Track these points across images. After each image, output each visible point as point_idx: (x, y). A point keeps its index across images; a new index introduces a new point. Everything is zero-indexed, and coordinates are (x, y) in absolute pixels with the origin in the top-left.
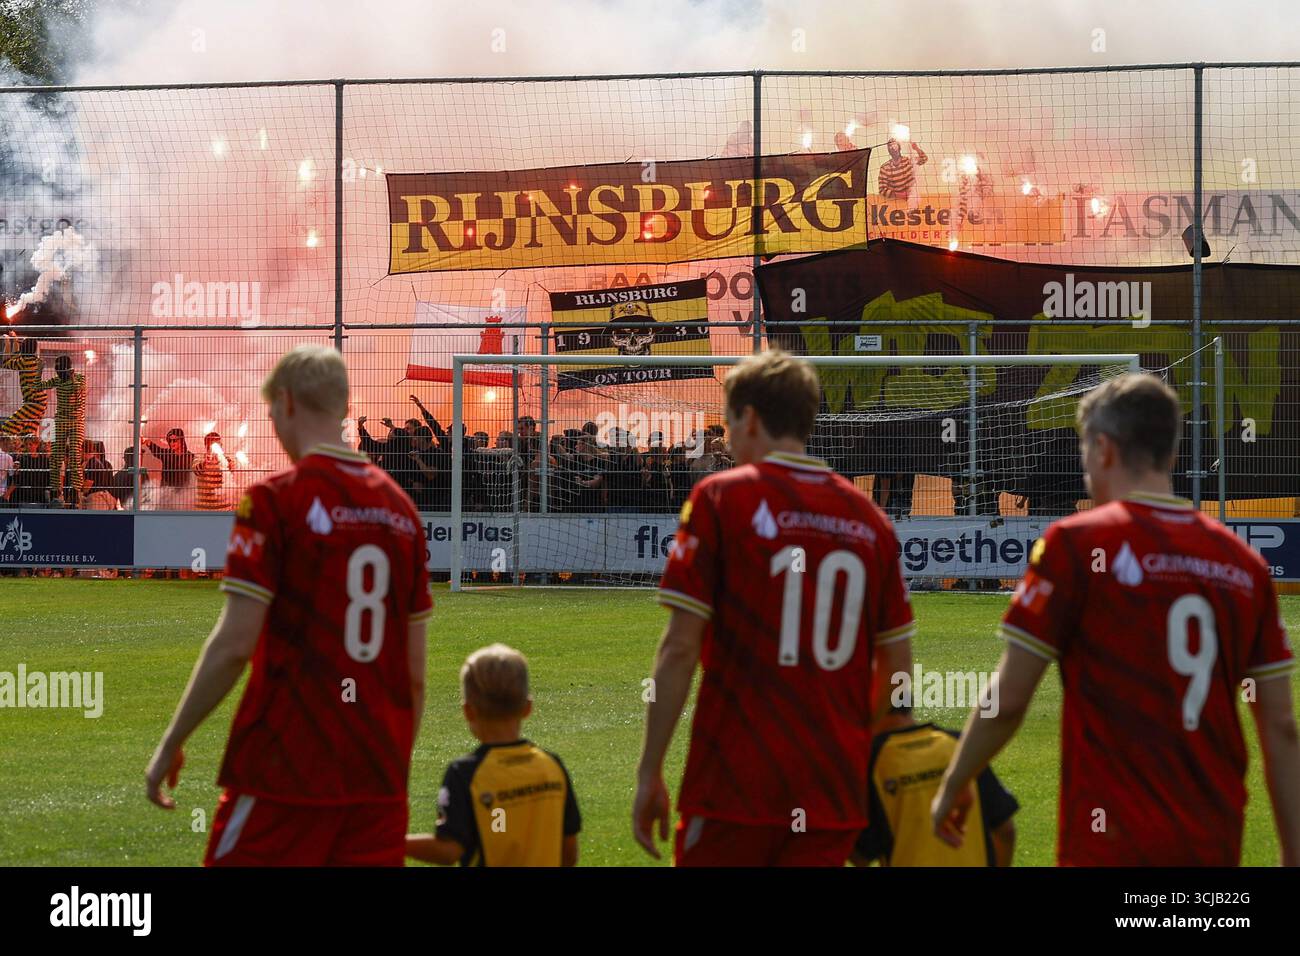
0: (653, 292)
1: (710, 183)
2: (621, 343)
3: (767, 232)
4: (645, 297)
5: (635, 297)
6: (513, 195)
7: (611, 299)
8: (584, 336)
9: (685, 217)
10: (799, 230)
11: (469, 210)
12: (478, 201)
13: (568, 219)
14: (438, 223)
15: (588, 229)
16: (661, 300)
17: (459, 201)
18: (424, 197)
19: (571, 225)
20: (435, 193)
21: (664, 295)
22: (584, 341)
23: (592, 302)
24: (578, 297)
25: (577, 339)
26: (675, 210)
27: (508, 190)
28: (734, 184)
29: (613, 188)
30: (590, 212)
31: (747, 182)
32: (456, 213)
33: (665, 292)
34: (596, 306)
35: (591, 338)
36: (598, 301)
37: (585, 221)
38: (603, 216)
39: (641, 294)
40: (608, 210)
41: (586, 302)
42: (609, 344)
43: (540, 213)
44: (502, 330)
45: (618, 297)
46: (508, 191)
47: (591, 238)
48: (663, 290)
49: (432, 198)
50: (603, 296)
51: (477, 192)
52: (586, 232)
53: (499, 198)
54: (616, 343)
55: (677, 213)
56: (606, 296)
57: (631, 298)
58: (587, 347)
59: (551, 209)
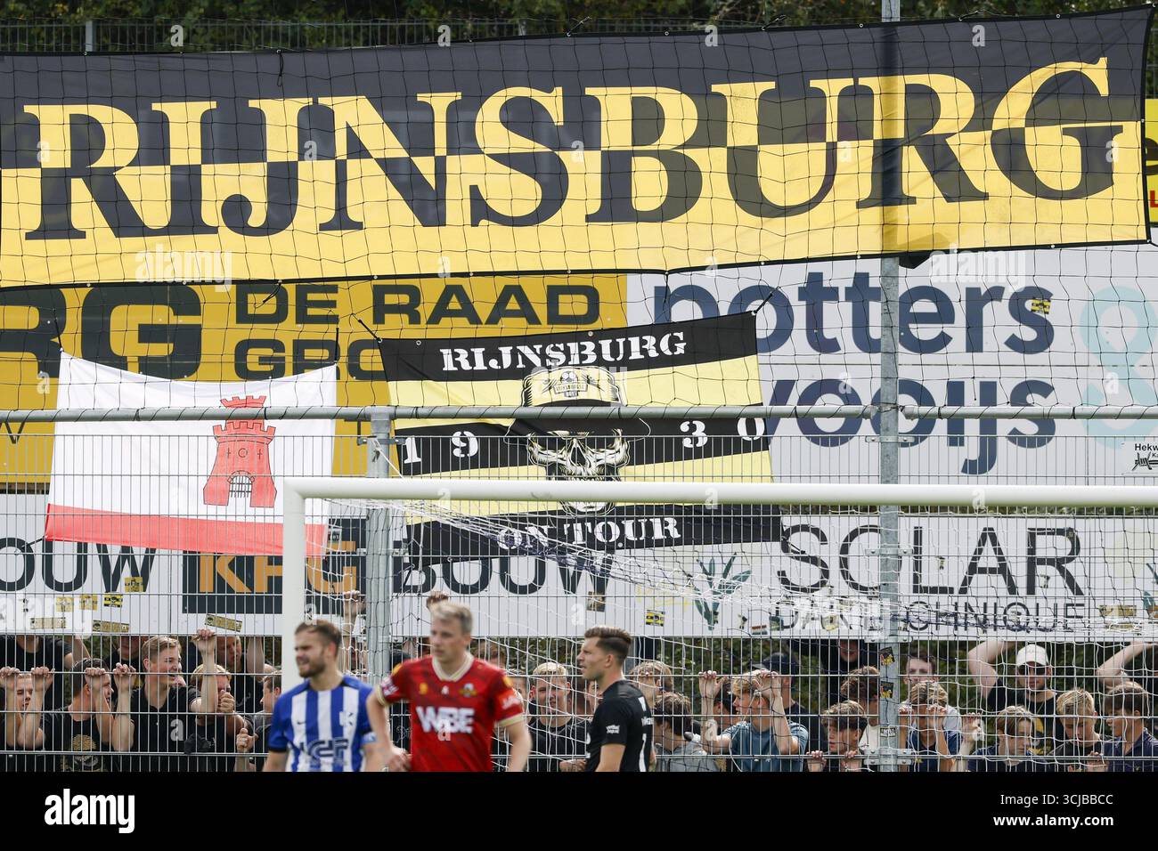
0: (627, 345)
1: (771, 85)
2: (552, 456)
3: (912, 200)
4: (607, 357)
5: (583, 357)
6: (294, 106)
7: (526, 360)
8: (465, 440)
9: (711, 162)
10: (985, 196)
11: (185, 142)
12: (206, 120)
13: (425, 165)
14: (110, 172)
15: (474, 190)
16: (647, 363)
17: (163, 120)
18: (80, 109)
19: (431, 180)
20: (111, 100)
21: (653, 354)
22: (465, 450)
23: (480, 365)
24: (446, 353)
25: (448, 445)
26: (684, 146)
27: (283, 94)
28: (832, 88)
29: (537, 95)
30: (478, 151)
31: (863, 81)
32: (154, 148)
33: (657, 346)
34: (489, 375)
35: (483, 443)
36: (493, 364)
37: (464, 172)
38: (509, 160)
39: (598, 350)
40: (522, 144)
41: (466, 366)
42: (523, 459)
43: (357, 149)
44: (268, 423)
45: (543, 356)
46: (284, 96)
47: (481, 210)
48: (651, 340)
49: (100, 112)
50: (506, 351)
51: (209, 99)
52: (467, 194)
53: (259, 113)
54: (541, 457)
55: (690, 153)
56: (514, 354)
57: (575, 359)
58: (474, 463)
59: (382, 140)
